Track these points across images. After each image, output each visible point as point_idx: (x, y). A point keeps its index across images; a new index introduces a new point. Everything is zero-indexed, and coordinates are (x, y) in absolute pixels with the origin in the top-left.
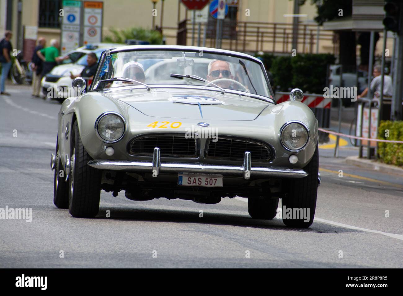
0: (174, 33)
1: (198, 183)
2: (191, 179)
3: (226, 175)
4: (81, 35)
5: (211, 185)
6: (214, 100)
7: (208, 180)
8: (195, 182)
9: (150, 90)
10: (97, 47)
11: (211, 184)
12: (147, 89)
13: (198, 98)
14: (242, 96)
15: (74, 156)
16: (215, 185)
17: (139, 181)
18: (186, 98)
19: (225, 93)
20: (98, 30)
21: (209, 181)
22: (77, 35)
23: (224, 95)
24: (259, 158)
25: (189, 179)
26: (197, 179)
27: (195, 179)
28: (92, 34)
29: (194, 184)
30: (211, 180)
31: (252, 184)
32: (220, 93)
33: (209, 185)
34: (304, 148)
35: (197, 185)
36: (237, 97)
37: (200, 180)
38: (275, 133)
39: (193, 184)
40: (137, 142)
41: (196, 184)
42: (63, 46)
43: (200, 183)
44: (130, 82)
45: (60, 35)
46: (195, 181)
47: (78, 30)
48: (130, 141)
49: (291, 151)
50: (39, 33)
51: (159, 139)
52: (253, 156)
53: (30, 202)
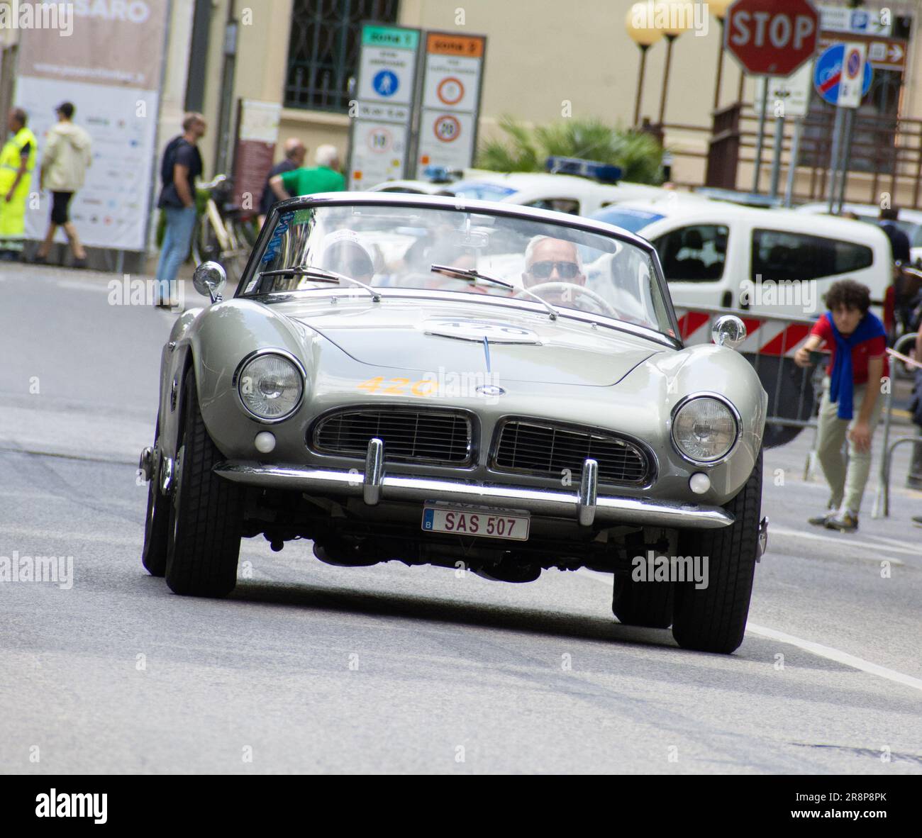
0: (701, 143)
1: (471, 528)
2: (453, 517)
3: (537, 513)
4: (413, 137)
5: (501, 533)
6: (524, 333)
7: (495, 523)
8: (464, 526)
9: (378, 301)
10: (460, 175)
11: (500, 531)
12: (371, 299)
13: (487, 327)
14: (599, 328)
15: (183, 449)
16: (509, 534)
17: (333, 515)
18: (458, 325)
19: (558, 318)
20: (467, 123)
21: (497, 523)
22: (398, 135)
23: (556, 322)
24: (620, 477)
25: (450, 518)
26: (468, 517)
27: (463, 517)
28: (447, 136)
29: (461, 530)
30: (501, 523)
31: (602, 537)
32: (548, 316)
33: (495, 534)
34: (725, 459)
35: (468, 532)
36: (588, 329)
37: (474, 520)
38: (659, 419)
39: (458, 529)
40: (330, 422)
41: (465, 530)
42: (355, 168)
43: (474, 528)
44: (334, 278)
45: (349, 130)
46: (462, 523)
47: (405, 119)
48: (315, 420)
49: (697, 463)
50: (285, 124)
51: (382, 420)
52: (603, 471)
53: (227, 642)
